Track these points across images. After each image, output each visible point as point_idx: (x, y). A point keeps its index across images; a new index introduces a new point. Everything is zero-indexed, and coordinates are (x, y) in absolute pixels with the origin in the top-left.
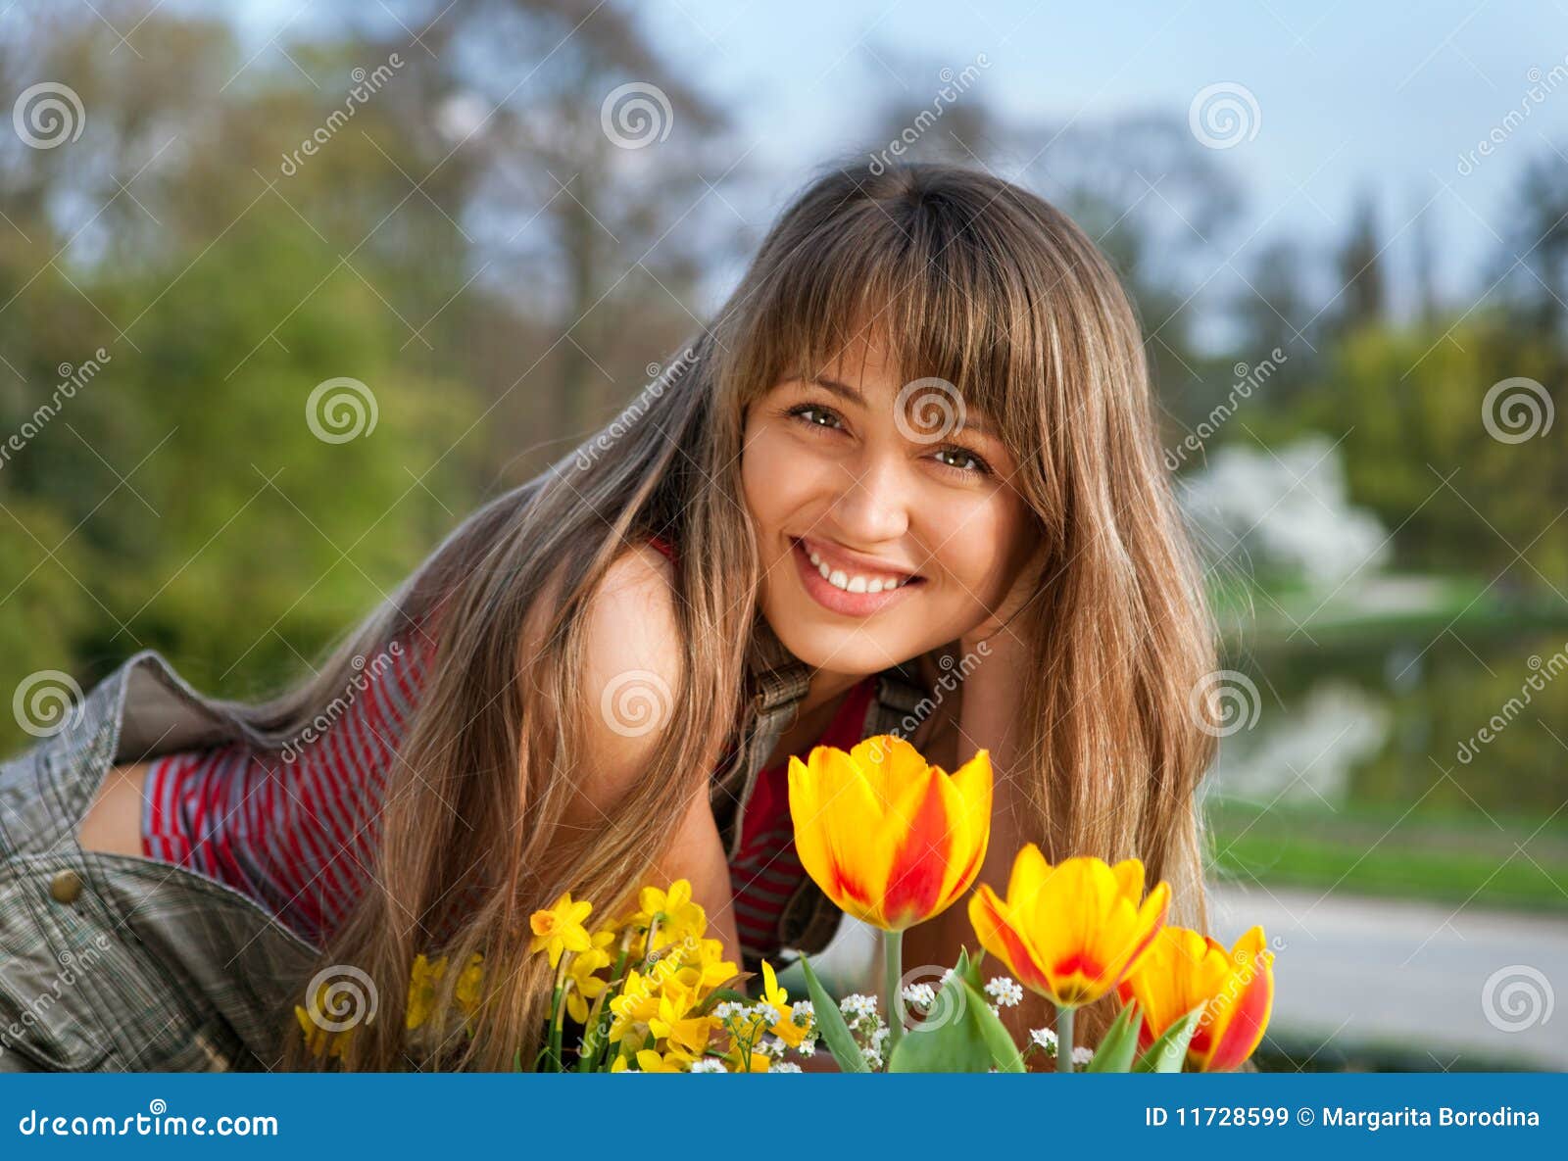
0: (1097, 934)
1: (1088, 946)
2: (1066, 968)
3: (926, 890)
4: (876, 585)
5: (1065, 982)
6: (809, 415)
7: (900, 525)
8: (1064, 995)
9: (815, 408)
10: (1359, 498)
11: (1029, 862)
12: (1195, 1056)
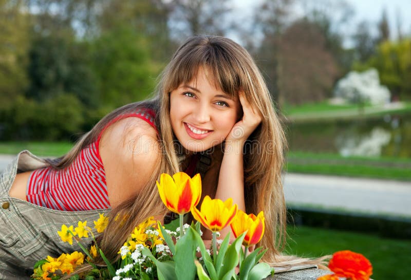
0: (219, 216)
1: (218, 219)
2: (213, 224)
3: (187, 206)
4: (203, 132)
5: (213, 227)
6: (187, 95)
7: (208, 119)
8: (213, 230)
9: (189, 93)
10: (383, 83)
11: (207, 199)
12: (246, 241)
